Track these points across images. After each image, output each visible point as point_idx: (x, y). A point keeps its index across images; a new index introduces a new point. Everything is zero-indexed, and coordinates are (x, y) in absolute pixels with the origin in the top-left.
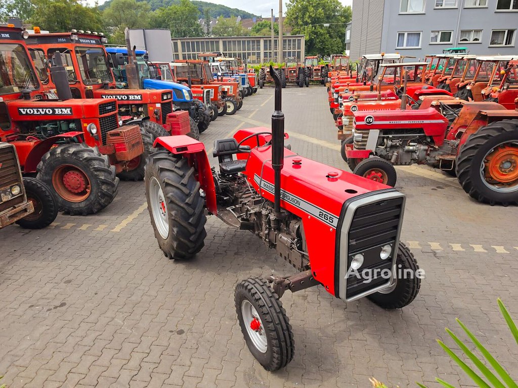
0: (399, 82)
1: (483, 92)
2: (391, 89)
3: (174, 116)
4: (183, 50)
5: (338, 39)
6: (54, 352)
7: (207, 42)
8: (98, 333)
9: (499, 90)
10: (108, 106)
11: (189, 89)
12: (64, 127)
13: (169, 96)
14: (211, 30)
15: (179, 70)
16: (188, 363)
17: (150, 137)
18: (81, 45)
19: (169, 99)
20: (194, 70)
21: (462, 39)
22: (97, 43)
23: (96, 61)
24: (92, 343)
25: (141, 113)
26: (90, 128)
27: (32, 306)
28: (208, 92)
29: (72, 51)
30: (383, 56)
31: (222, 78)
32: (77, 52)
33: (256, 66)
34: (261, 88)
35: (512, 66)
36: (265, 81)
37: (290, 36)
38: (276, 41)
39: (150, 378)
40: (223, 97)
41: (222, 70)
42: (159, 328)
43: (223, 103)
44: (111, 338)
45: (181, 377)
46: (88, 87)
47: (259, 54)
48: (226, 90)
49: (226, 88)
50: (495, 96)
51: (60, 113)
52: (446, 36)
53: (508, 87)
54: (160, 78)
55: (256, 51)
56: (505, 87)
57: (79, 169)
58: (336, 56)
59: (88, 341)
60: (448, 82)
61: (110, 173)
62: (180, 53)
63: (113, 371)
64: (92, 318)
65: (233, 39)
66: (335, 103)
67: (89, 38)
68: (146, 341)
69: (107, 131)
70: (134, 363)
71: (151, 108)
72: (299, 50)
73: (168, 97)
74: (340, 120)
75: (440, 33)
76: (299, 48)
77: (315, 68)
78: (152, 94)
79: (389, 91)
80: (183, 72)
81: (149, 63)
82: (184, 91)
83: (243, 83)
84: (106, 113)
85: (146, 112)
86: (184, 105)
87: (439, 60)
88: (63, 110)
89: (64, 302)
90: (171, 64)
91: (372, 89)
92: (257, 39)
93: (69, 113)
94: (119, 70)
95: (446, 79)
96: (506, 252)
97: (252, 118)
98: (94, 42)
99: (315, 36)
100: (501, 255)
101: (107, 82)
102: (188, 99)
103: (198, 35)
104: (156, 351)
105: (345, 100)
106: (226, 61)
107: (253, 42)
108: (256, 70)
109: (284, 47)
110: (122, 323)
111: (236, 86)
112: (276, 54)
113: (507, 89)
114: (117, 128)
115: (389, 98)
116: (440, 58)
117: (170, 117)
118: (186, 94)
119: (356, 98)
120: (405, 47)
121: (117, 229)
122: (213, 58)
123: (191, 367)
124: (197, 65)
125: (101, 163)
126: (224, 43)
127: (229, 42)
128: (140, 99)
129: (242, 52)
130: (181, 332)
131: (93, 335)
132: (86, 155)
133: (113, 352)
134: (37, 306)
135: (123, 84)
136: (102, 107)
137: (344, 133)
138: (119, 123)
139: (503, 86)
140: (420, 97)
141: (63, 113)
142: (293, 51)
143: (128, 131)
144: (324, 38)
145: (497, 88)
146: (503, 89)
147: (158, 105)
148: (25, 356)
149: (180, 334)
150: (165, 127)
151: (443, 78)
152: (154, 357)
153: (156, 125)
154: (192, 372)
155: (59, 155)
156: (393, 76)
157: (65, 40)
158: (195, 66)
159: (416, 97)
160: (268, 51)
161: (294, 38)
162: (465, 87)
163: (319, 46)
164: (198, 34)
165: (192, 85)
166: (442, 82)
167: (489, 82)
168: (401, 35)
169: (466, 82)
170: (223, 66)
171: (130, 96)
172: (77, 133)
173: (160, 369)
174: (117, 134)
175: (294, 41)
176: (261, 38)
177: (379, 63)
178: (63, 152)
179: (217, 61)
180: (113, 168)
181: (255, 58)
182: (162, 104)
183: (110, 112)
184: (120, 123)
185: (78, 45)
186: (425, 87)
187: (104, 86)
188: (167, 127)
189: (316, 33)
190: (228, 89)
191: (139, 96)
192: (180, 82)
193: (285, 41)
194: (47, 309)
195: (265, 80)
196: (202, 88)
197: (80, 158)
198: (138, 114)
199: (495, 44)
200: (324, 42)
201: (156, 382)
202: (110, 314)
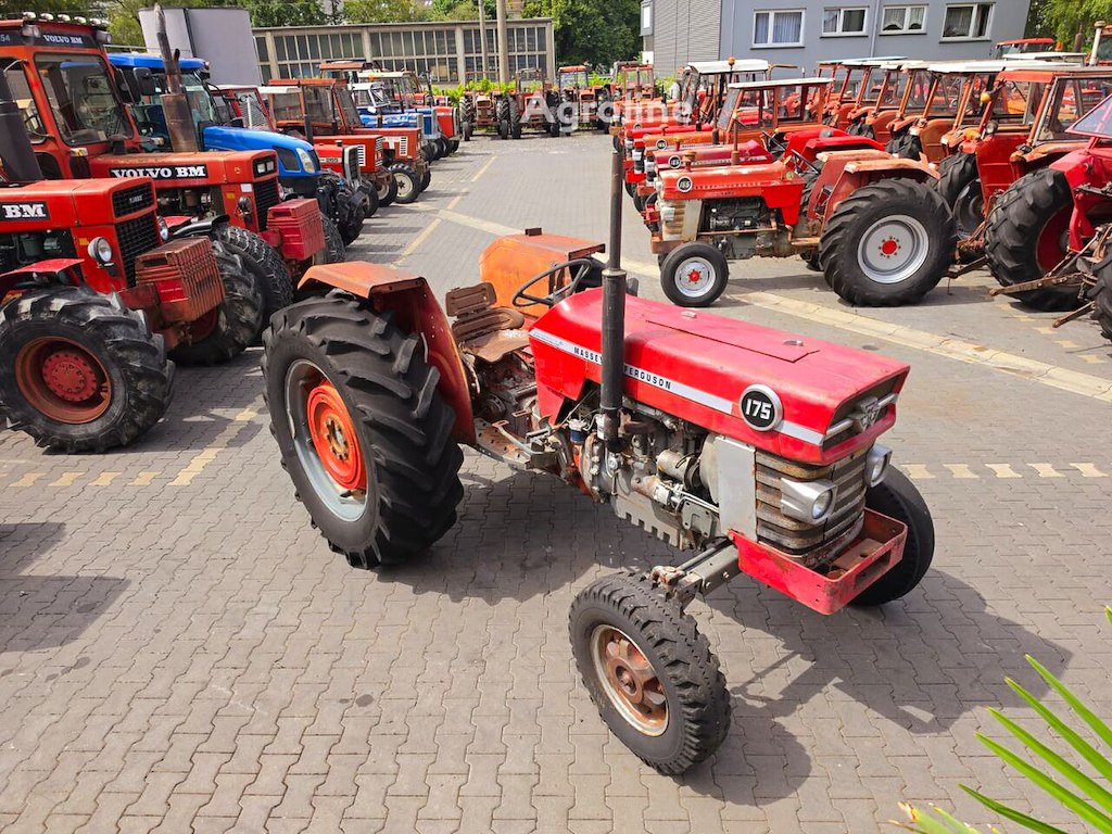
0: (769, 123)
1: (944, 140)
2: (756, 138)
3: (286, 213)
4: (280, 56)
5: (624, 26)
6: (78, 774)
7: (334, 37)
8: (177, 720)
9: (977, 135)
10: (133, 196)
11: (311, 147)
12: (30, 249)
13: (270, 166)
14: (340, 8)
15: (281, 104)
16: (392, 767)
17: (234, 264)
18: (50, 49)
19: (271, 172)
20: (314, 101)
21: (889, 24)
22: (87, 43)
23: (86, 86)
24: (167, 744)
25: (207, 207)
26: (96, 249)
27: (10, 672)
28: (353, 153)
29: (27, 64)
30: (731, 65)
31: (380, 120)
32: (39, 66)
33: (451, 89)
34: (467, 140)
35: (1002, 83)
36: (474, 124)
37: (521, 19)
38: (489, 32)
39: (311, 809)
40: (387, 164)
41: (377, 100)
42: (315, 695)
43: (388, 178)
44: (208, 728)
45: (381, 800)
46: (76, 150)
47: (453, 62)
48: (392, 147)
49: (391, 142)
50: (970, 149)
51: (18, 215)
52: (854, 20)
53: (995, 130)
54: (239, 124)
55: (447, 56)
56: (990, 131)
57: (81, 346)
58: (627, 66)
59: (155, 739)
60: (869, 120)
61: (154, 351)
62: (273, 62)
63: (225, 803)
64: (158, 687)
65: (394, 29)
66: (636, 172)
67: (68, 32)
68: (290, 727)
69: (136, 254)
70: (270, 779)
71: (230, 196)
72: (541, 53)
73: (269, 169)
74: (652, 210)
75: (842, 11)
76: (542, 47)
77: (582, 92)
78: (230, 164)
79: (752, 144)
80: (291, 108)
81: (211, 88)
82: (300, 152)
83: (428, 131)
84: (130, 212)
85: (218, 204)
86: (304, 185)
87: (849, 73)
88: (26, 207)
89: (84, 655)
90: (263, 90)
91: (717, 139)
92: (448, 28)
93: (41, 214)
94: (143, 108)
95: (865, 114)
96: (1014, 475)
97: (454, 210)
98: (79, 40)
99: (575, 19)
100: (1007, 482)
101: (120, 136)
102: (311, 171)
103: (311, 21)
104: (316, 749)
105: (661, 166)
106: (385, 79)
107: (440, 34)
108: (453, 100)
109: (509, 46)
110: (229, 693)
111: (414, 138)
112: (491, 61)
113: (993, 133)
114: (158, 245)
115: (753, 158)
116: (851, 68)
117: (278, 214)
118: (306, 160)
119: (687, 160)
120: (770, 43)
121: (184, 478)
122: (355, 74)
123: (400, 776)
124: (321, 90)
125: (132, 330)
126: (374, 38)
127: (386, 35)
128: (202, 174)
129: (415, 57)
130: (365, 701)
131: (166, 726)
132: (94, 314)
133: (216, 760)
134: (20, 671)
135: (158, 140)
136: (120, 197)
137: (665, 239)
138: (161, 233)
139: (985, 127)
140: (819, 156)
141: (26, 215)
142: (530, 53)
143: (186, 251)
144: (594, 25)
145: (973, 132)
146: (986, 134)
147: (247, 188)
148: (10, 789)
149: (365, 705)
150: (266, 238)
151: (860, 111)
152: (314, 760)
153: (245, 234)
154: (403, 785)
155: (29, 317)
156: (755, 109)
157: (8, 38)
158: (316, 91)
159: (811, 155)
160: (474, 55)
161: (531, 26)
162: (905, 130)
163: (582, 42)
164: (312, 18)
165: (315, 138)
166: (857, 120)
167: (956, 120)
168: (762, 17)
169: (908, 119)
170: (378, 90)
171: (179, 169)
172: (67, 263)
173: (330, 787)
174: (161, 261)
175: (531, 31)
176: (455, 24)
177: (723, 81)
178: (35, 308)
179: (364, 80)
180: (158, 338)
181: (445, 70)
182: (255, 186)
183: (140, 209)
184: (164, 232)
185: (40, 49)
186: (826, 133)
187: (115, 147)
188: (271, 238)
189: (575, 14)
190: (397, 144)
191: (200, 169)
192: (286, 130)
193: (510, 32)
194: (46, 676)
195: (473, 121)
196: (339, 144)
197: (80, 320)
198: (200, 212)
199: (953, 35)
200: (594, 34)
201: (326, 818)
202: (196, 674)
